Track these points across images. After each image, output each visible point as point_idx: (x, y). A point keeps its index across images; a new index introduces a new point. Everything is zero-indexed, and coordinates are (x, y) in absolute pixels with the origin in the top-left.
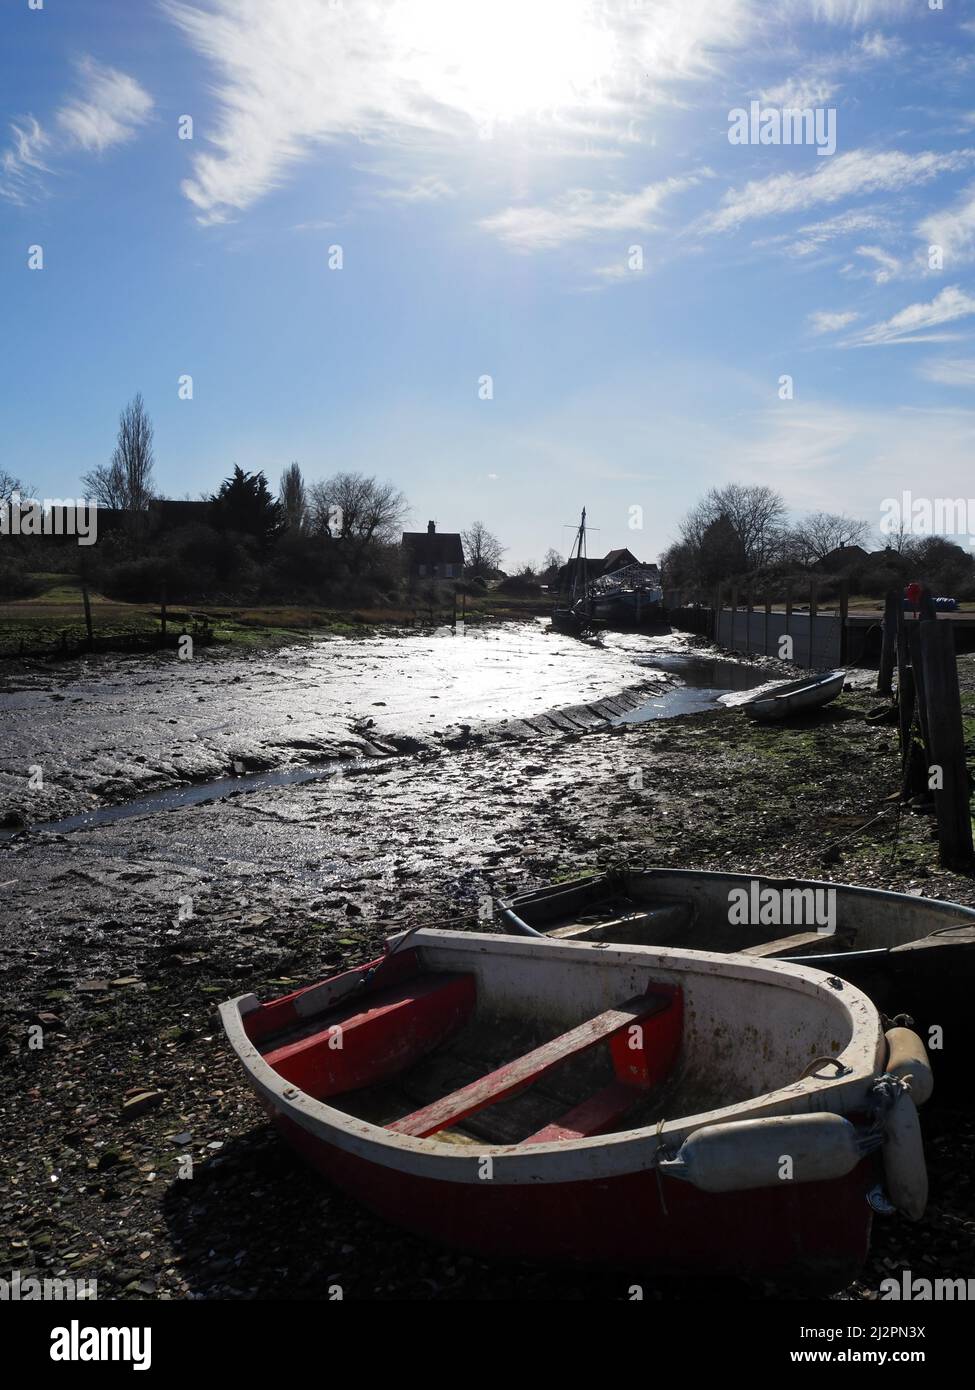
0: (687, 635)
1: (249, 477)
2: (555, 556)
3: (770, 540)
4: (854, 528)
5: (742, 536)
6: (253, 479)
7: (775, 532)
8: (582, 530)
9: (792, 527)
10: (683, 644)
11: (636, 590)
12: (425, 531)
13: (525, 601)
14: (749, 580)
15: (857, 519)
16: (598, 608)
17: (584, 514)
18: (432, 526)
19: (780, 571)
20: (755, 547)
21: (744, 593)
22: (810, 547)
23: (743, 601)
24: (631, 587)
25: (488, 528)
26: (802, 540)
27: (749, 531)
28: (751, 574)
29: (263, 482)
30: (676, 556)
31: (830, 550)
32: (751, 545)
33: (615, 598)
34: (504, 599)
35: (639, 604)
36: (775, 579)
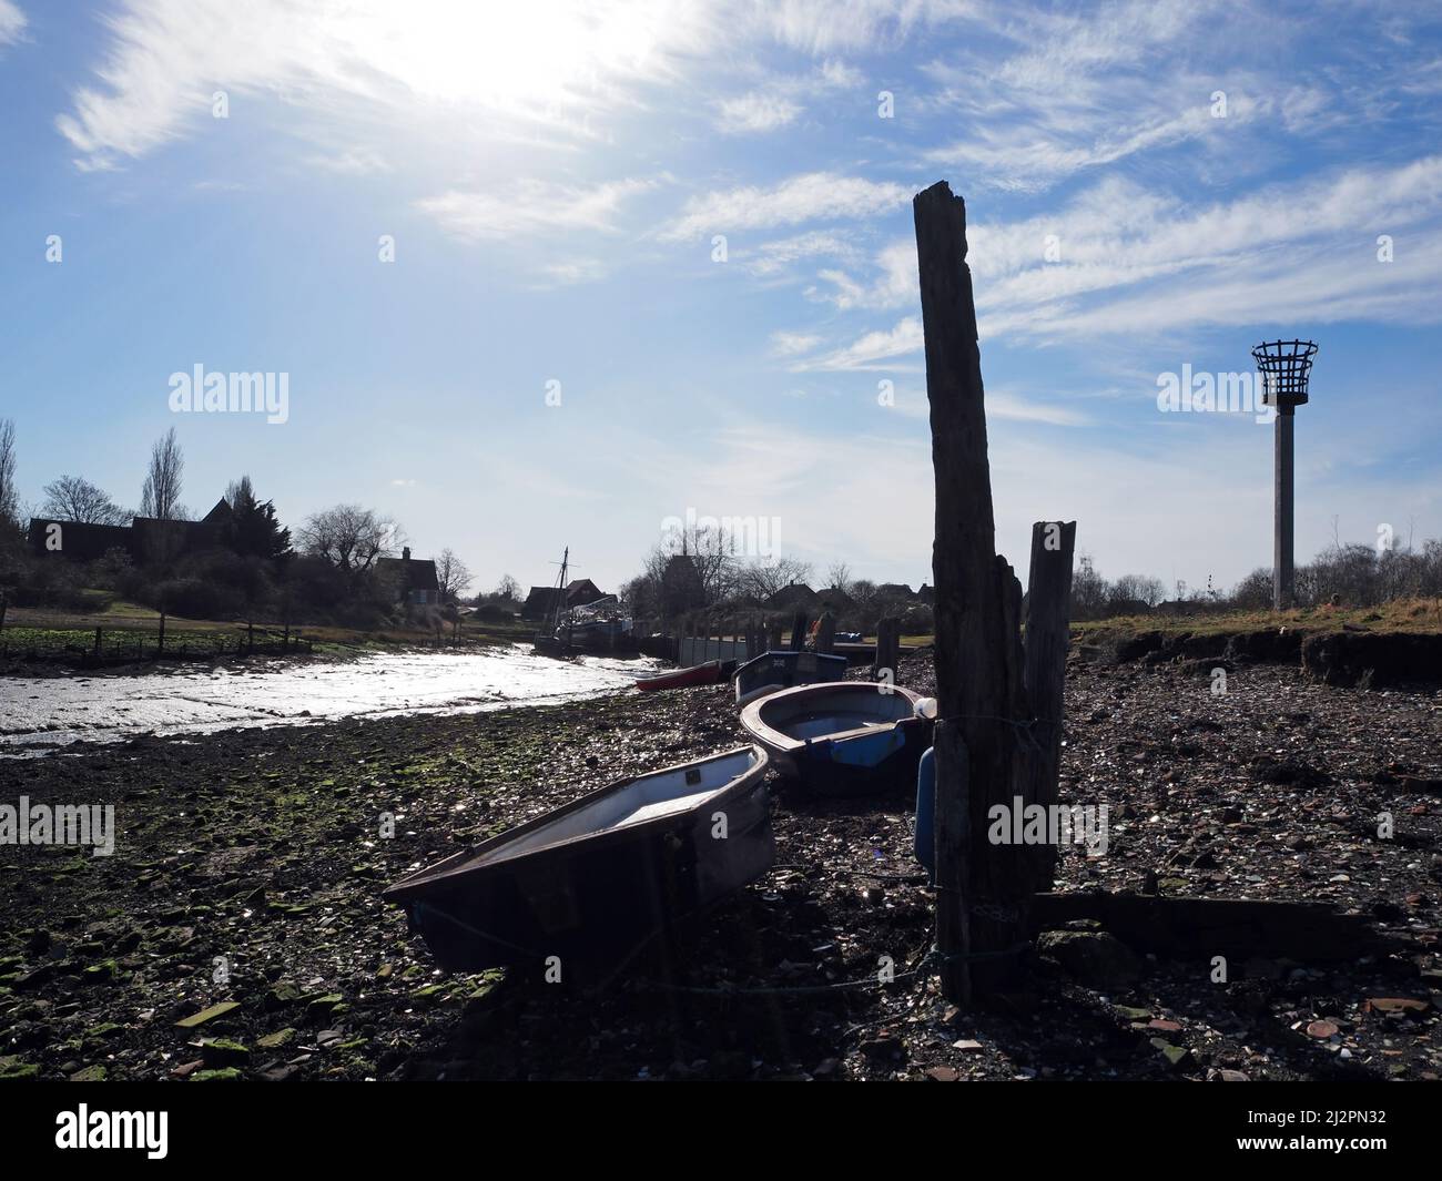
0: (655, 659)
1: (258, 506)
2: (510, 582)
3: (726, 577)
4: (802, 569)
5: (701, 573)
6: (262, 507)
7: (730, 569)
8: (564, 566)
9: (746, 566)
10: (652, 666)
11: (611, 621)
12: (401, 557)
13: (501, 628)
14: (707, 613)
15: (803, 561)
16: (574, 636)
17: (566, 552)
18: (407, 552)
19: (732, 607)
20: (712, 583)
21: (702, 625)
22: (762, 585)
23: (702, 633)
24: (605, 617)
25: (457, 555)
26: (755, 577)
27: (707, 568)
28: (708, 609)
29: (271, 511)
30: (638, 589)
31: (779, 588)
32: (708, 581)
33: (591, 627)
34: (479, 625)
35: (612, 633)
36: (729, 614)
